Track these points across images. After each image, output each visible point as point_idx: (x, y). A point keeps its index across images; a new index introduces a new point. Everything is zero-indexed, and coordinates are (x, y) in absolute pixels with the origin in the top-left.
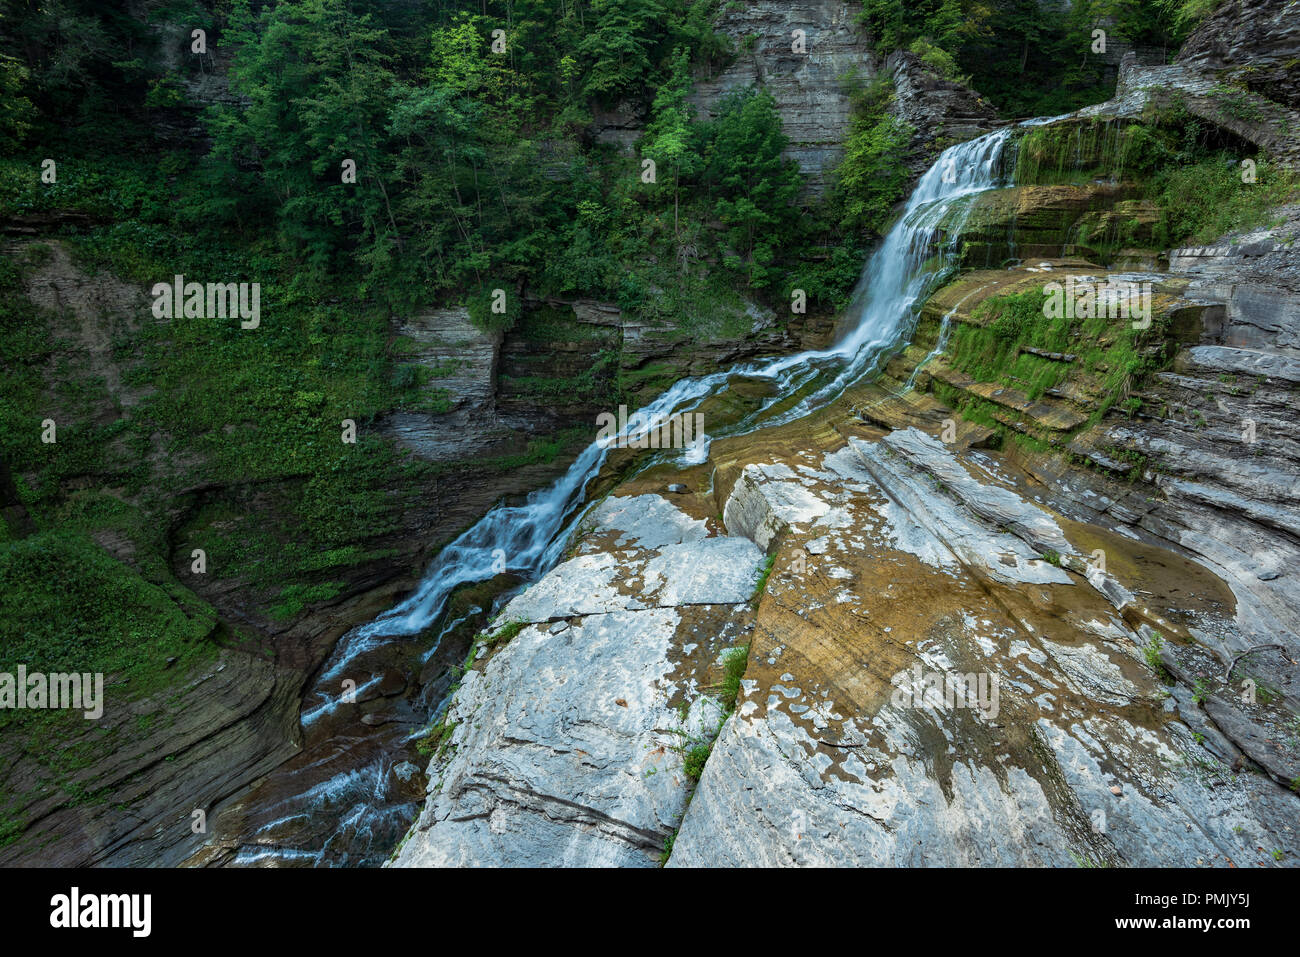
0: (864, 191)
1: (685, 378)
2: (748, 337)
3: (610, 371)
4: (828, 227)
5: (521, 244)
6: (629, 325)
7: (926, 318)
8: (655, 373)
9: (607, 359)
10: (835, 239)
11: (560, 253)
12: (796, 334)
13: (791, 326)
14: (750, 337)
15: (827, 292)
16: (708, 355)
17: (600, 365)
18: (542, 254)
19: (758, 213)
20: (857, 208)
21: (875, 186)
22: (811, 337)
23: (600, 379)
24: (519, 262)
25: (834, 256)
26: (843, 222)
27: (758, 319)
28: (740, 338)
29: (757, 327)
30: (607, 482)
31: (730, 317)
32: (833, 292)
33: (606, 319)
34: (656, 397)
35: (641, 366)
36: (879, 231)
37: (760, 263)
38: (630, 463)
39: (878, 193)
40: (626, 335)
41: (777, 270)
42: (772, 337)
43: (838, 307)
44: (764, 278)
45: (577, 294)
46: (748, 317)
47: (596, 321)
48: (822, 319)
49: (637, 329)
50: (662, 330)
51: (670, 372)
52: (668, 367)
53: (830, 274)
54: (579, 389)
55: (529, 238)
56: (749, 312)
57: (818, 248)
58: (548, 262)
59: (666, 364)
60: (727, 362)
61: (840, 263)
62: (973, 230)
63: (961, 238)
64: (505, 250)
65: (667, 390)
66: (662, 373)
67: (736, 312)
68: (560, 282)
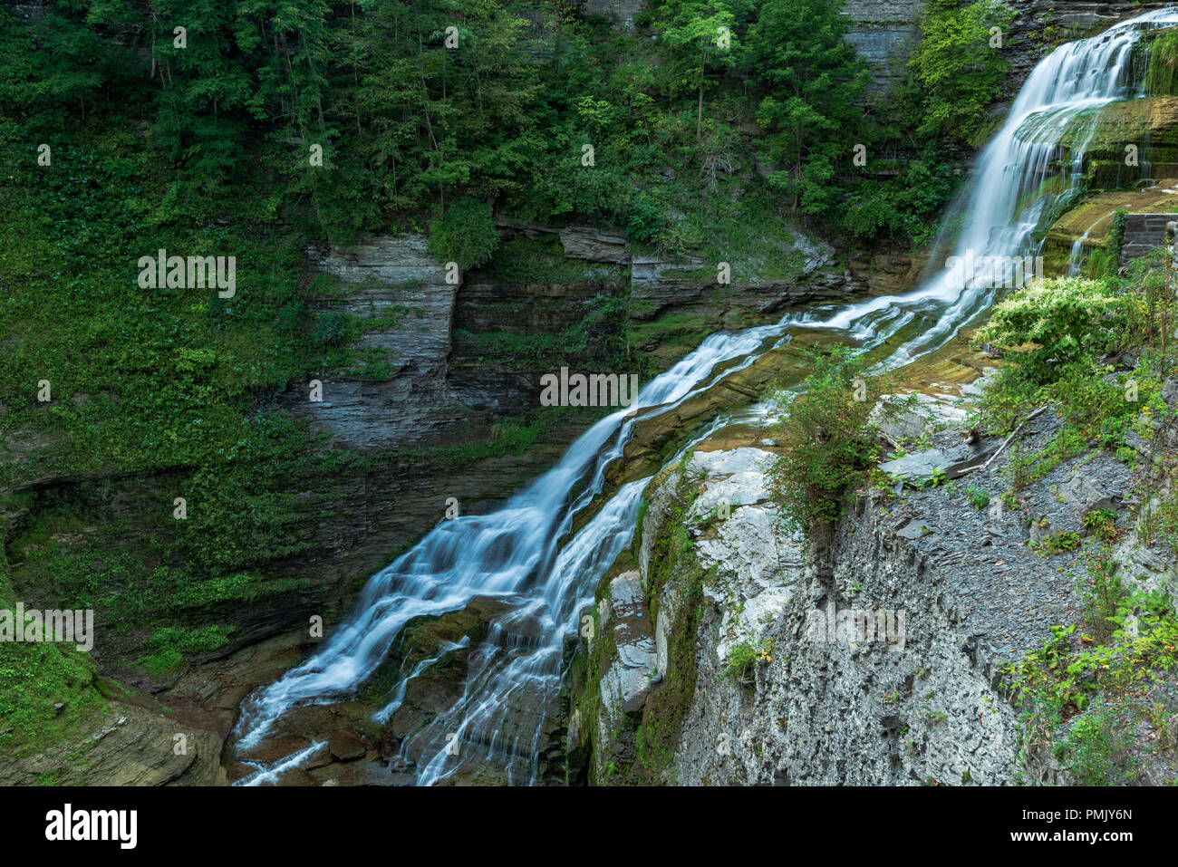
0: (952, 90)
1: (717, 331)
2: (800, 279)
3: (612, 325)
4: (898, 135)
5: (505, 151)
6: (641, 261)
7: (1052, 245)
8: (676, 327)
9: (608, 308)
10: (908, 149)
11: (551, 164)
12: (861, 275)
13: (854, 265)
14: (802, 279)
15: (901, 220)
16: (747, 301)
17: (597, 316)
18: (530, 165)
19: (815, 117)
20: (941, 111)
21: (966, 84)
22: (883, 278)
23: (595, 335)
24: (502, 176)
25: (911, 173)
26: (921, 128)
27: (811, 254)
28: (789, 279)
29: (810, 265)
30: (638, 462)
31: (774, 252)
32: (909, 219)
33: (605, 253)
34: (680, 358)
35: (654, 317)
36: (969, 141)
37: (816, 180)
38: (671, 436)
39: (971, 93)
40: (635, 274)
41: (834, 189)
42: (830, 278)
43: (916, 240)
44: (822, 201)
45: (573, 219)
46: (798, 251)
47: (590, 255)
48: (895, 257)
49: (652, 266)
50: (686, 268)
51: (698, 324)
52: (694, 318)
53: (905, 195)
54: (567, 350)
55: (515, 144)
56: (797, 245)
57: (885, 162)
58: (537, 176)
59: (689, 314)
60: (773, 313)
61: (919, 181)
62: (1100, 147)
63: (1088, 157)
64: (484, 157)
65: (695, 349)
66: (688, 326)
67: (781, 245)
68: (552, 202)
